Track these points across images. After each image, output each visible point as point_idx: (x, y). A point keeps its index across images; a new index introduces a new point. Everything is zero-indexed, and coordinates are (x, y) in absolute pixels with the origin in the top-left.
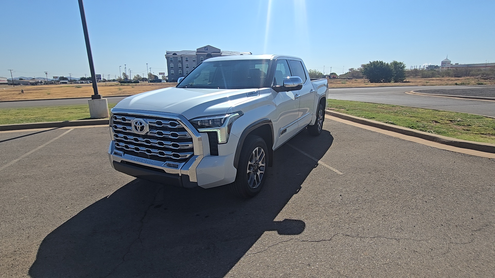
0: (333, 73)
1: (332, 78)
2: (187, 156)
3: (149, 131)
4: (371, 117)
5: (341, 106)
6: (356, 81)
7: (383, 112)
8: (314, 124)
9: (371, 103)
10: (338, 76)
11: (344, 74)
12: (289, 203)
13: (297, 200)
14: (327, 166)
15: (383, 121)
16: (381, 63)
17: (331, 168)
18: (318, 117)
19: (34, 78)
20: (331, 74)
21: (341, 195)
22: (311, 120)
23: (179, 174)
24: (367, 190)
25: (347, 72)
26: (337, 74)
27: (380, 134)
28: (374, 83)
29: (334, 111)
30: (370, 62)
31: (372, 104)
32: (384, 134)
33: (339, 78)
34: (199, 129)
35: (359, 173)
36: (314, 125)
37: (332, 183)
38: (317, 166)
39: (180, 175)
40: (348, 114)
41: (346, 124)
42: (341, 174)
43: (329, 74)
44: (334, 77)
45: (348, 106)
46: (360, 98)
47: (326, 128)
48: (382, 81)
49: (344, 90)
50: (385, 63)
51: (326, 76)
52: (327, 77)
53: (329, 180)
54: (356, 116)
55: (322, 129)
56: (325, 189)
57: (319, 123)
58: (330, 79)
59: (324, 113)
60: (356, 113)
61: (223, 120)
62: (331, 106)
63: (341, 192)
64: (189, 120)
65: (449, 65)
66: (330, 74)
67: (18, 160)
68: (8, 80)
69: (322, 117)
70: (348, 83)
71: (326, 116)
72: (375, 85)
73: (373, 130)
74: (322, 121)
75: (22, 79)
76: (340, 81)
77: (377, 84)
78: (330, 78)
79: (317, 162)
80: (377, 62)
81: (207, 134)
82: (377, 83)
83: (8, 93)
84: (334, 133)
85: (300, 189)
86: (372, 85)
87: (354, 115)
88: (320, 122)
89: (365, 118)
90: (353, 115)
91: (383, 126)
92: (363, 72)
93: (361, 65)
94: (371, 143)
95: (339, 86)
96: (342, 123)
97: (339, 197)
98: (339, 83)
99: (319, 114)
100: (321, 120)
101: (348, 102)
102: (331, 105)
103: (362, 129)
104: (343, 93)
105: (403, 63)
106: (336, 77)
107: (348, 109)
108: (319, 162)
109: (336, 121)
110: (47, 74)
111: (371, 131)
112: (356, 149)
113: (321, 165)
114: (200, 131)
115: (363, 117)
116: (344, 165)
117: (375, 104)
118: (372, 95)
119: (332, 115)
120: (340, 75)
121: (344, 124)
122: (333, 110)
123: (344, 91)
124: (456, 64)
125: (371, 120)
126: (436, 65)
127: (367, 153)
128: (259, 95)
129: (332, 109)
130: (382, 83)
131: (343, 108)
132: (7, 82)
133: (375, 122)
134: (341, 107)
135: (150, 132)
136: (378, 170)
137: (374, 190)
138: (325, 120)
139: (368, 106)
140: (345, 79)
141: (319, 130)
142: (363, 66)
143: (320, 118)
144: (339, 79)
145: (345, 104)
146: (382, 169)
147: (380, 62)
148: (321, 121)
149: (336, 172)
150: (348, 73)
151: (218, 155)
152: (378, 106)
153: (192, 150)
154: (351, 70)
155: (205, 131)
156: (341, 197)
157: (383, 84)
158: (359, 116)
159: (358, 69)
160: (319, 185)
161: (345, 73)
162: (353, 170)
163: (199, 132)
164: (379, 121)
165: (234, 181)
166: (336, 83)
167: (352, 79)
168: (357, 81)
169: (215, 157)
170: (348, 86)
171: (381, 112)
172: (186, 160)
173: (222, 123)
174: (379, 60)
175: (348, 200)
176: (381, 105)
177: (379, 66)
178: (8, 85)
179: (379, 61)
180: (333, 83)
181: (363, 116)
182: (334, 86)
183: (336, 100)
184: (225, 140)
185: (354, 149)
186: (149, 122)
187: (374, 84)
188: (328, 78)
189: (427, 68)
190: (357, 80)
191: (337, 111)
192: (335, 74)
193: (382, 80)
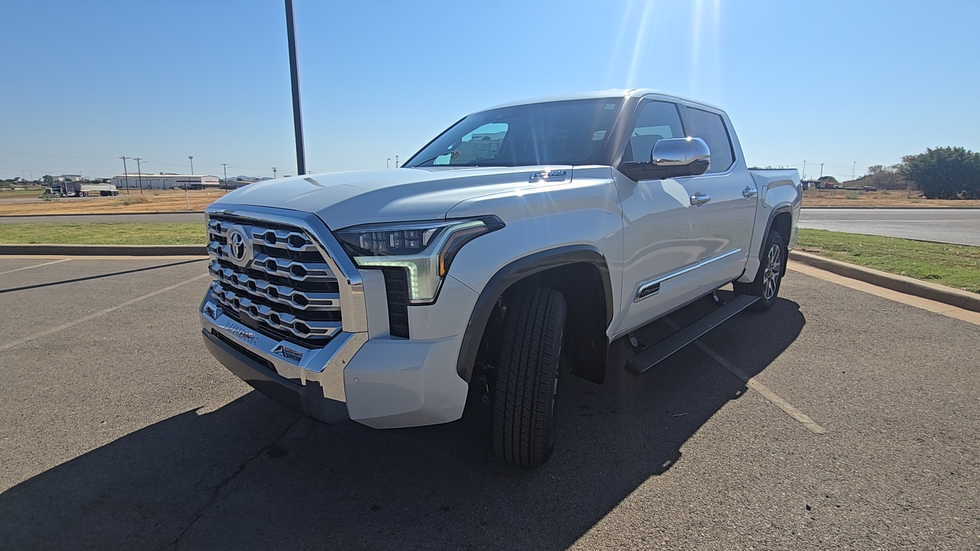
0: (826, 178)
1: (822, 188)
2: (327, 330)
3: (252, 259)
4: (929, 275)
5: (840, 246)
6: (886, 194)
7: (966, 264)
8: (752, 281)
9: (927, 243)
10: (839, 184)
11: (855, 179)
12: (625, 503)
13: (655, 499)
14: (775, 399)
15: (968, 288)
16: (960, 152)
17: (788, 408)
18: (764, 262)
19: (257, 177)
20: (821, 178)
21: (808, 508)
22: (745, 269)
23: (300, 379)
24: (911, 505)
25: (863, 176)
26: (837, 180)
27: (956, 322)
28: (936, 199)
29: (817, 255)
30: (929, 150)
31: (930, 244)
32: (971, 323)
33: (841, 188)
34: (356, 258)
35: (880, 436)
36: (752, 283)
37: (782, 458)
38: (740, 395)
39: (304, 383)
40: (859, 264)
41: (852, 287)
42: (819, 430)
43: (816, 178)
44: (830, 185)
45: (861, 245)
46: (894, 230)
47: (790, 294)
48: (959, 195)
49: (852, 213)
50: (969, 152)
51: (808, 182)
52: (812, 186)
53: (774, 446)
54: (880, 270)
55: (778, 296)
56: (758, 475)
57: (769, 279)
58: (818, 190)
59: (785, 256)
60: (883, 263)
61: (427, 236)
62: (810, 243)
63: (810, 494)
64: (334, 231)
66: (818, 178)
67: (114, 308)
68: (220, 181)
69: (779, 264)
70: (865, 199)
71: (790, 265)
72: (940, 205)
73: (936, 310)
74: (778, 274)
75: (241, 180)
76: (843, 194)
77: (945, 201)
78: (819, 188)
79: (746, 383)
80: (949, 149)
81: (381, 274)
82: (947, 199)
83: (210, 200)
84: (811, 308)
85: (674, 462)
86: (930, 203)
87: (876, 267)
88: (773, 278)
89: (909, 276)
90: (872, 268)
91: (968, 300)
92: (906, 174)
93: (903, 158)
94: (927, 345)
95: (840, 204)
96: (838, 285)
97: (802, 515)
98: (841, 197)
99: (769, 256)
100: (774, 272)
101: (860, 236)
102: (812, 241)
103: (898, 303)
104: (849, 219)
106: (834, 186)
107: (858, 253)
108: (752, 383)
109: (822, 281)
110: (275, 171)
111: (929, 313)
112: (877, 357)
113: (756, 394)
114: (362, 264)
115: (903, 272)
116: (832, 402)
117: (940, 244)
118: (929, 225)
119: (811, 265)
120: (844, 182)
121: (845, 287)
122: (817, 253)
123: (851, 215)
125: (929, 281)
127: (914, 373)
128: (570, 181)
129: (814, 250)
130: (959, 199)
131: (846, 251)
132: (218, 183)
133: (940, 287)
134: (837, 248)
135: (256, 260)
136: (951, 434)
137: (938, 509)
138: (786, 273)
139: (918, 249)
140: (858, 191)
141: (769, 298)
142: (907, 161)
143: (774, 268)
144: (842, 190)
145: (850, 242)
146: (969, 434)
147: (956, 150)
148: (774, 276)
149: (801, 420)
150: (865, 176)
151: (407, 337)
152: (950, 249)
153: (336, 316)
154: (872, 169)
155: (377, 264)
156: (807, 515)
157: (964, 202)
158: (890, 271)
159: (894, 167)
160: (738, 459)
161: (858, 178)
162: (861, 422)
163: (358, 266)
164: (955, 286)
165: (460, 417)
166: (831, 197)
167: (875, 190)
168: (890, 194)
169: (400, 343)
170: (864, 204)
171: (959, 265)
172: (322, 342)
173: (425, 243)
175: (834, 528)
176: (960, 247)
177: (952, 158)
178: (220, 189)
179: (952, 147)
180: (825, 198)
181: (903, 270)
182: (827, 204)
183: (827, 231)
184: (430, 296)
185: (870, 356)
186: (254, 235)
187: (936, 202)
188: (815, 187)
190: (889, 192)
191: (825, 255)
192: (832, 179)
193: (960, 193)
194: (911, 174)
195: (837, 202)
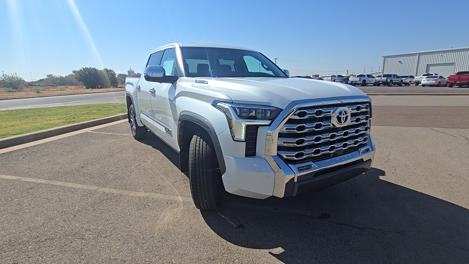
30: (85, 67)
44: (31, 84)
65: (133, 74)
80: (90, 68)
92: (78, 79)
93: (73, 71)
105: (114, 71)
106: (33, 85)
124: (137, 73)
126: (124, 73)
135: (351, 120)
154: (49, 76)
174: (92, 67)
186: (352, 109)
189: (118, 76)
193: (99, 86)
194: (80, 78)
195: (56, 93)
